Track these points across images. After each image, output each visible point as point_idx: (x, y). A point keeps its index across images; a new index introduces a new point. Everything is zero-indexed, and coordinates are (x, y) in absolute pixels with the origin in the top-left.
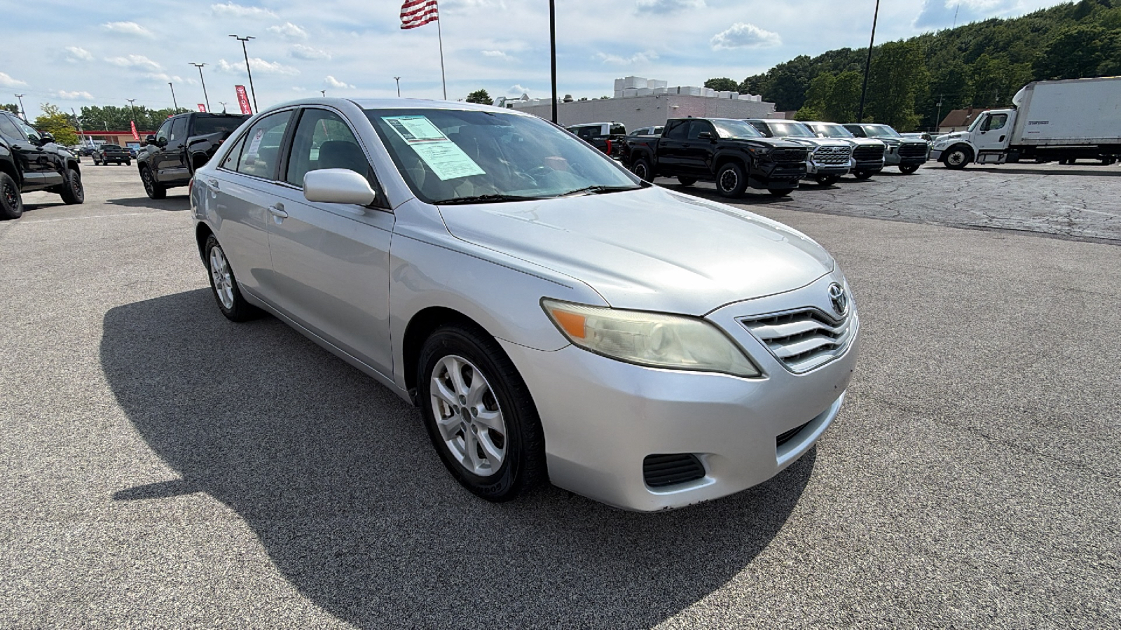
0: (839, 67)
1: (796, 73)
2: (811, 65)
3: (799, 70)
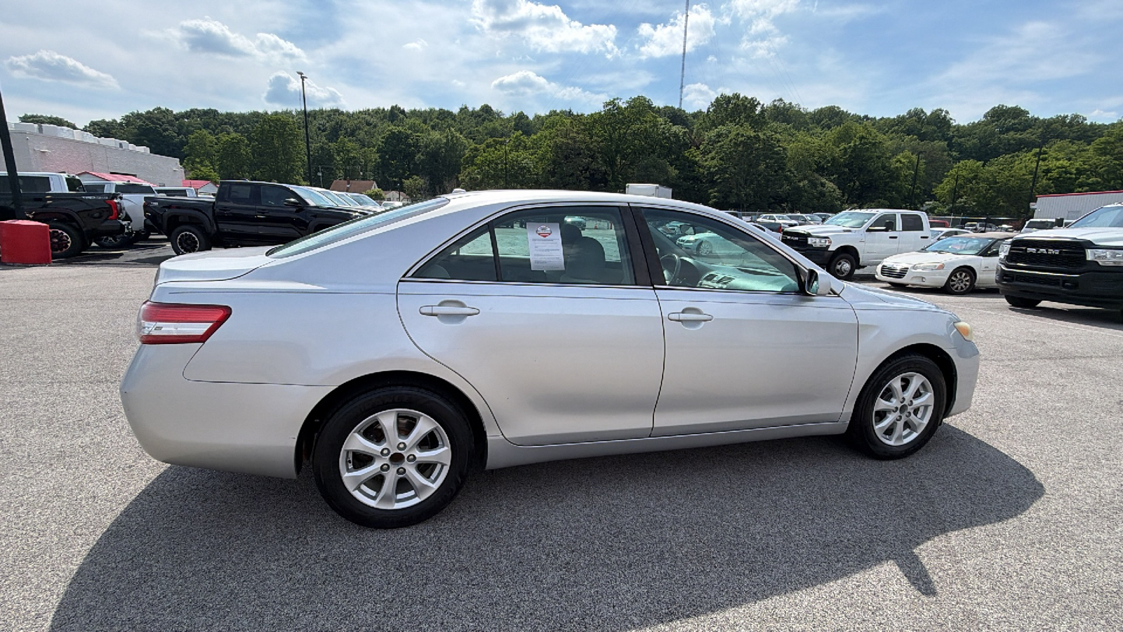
0: (210, 127)
1: (161, 126)
2: (177, 119)
3: (163, 123)
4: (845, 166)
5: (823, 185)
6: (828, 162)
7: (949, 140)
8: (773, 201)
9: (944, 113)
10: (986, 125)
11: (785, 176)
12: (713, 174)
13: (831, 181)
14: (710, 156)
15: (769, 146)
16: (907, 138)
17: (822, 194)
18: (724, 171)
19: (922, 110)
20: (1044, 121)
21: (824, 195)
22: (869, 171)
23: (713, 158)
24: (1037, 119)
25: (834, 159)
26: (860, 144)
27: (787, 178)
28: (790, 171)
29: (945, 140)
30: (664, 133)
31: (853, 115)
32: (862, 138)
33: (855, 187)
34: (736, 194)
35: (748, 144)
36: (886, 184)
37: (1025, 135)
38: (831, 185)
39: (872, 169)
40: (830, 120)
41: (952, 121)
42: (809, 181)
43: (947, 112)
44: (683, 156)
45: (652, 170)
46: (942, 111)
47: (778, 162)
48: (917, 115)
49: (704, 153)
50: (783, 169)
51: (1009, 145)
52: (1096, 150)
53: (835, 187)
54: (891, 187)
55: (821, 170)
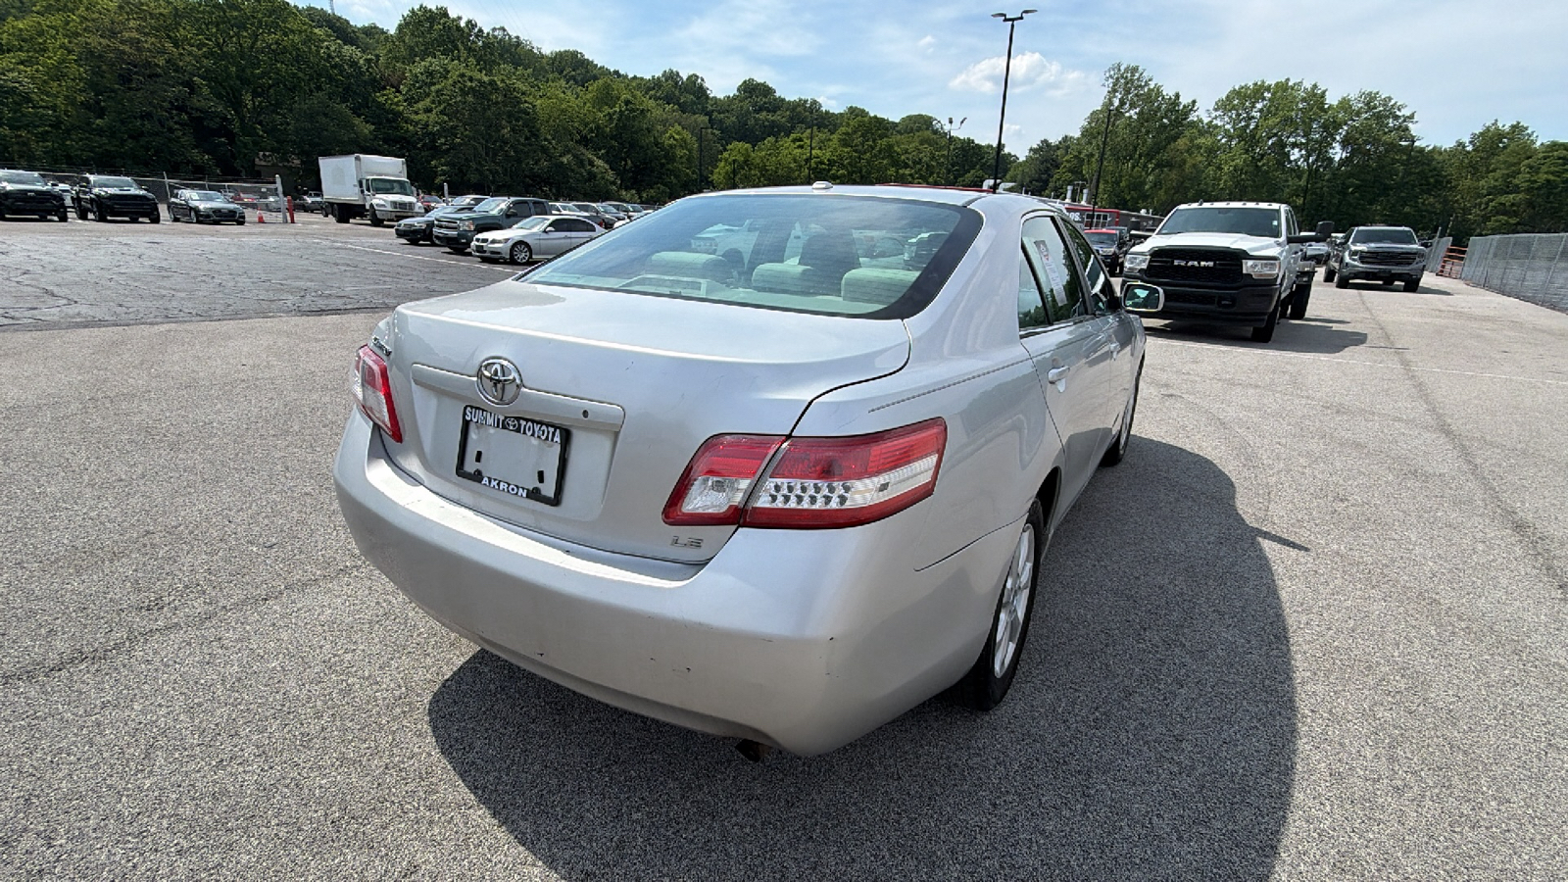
4: (613, 137)
5: (591, 163)
6: (592, 131)
7: (709, 114)
8: (531, 182)
9: (699, 81)
10: (741, 101)
11: (542, 146)
12: (433, 136)
13: (599, 158)
14: (420, 105)
15: (510, 96)
16: (668, 107)
17: (592, 176)
18: (451, 132)
19: (678, 73)
20: (789, 102)
21: (595, 177)
22: (642, 147)
23: (428, 110)
24: (784, 100)
25: (598, 127)
26: (627, 110)
27: (544, 150)
28: (546, 140)
29: (706, 115)
30: (329, 56)
31: (601, 68)
32: (627, 102)
33: (627, 168)
34: (477, 169)
35: (482, 93)
36: (663, 165)
37: (776, 117)
38: (600, 163)
39: (645, 144)
40: (574, 70)
41: (708, 92)
42: (575, 156)
43: (703, 80)
44: (374, 101)
45: (324, 120)
46: (697, 77)
47: (528, 124)
48: (672, 76)
49: (411, 101)
50: (537, 136)
51: (765, 127)
52: (840, 140)
53: (607, 167)
54: (668, 170)
55: (584, 141)
